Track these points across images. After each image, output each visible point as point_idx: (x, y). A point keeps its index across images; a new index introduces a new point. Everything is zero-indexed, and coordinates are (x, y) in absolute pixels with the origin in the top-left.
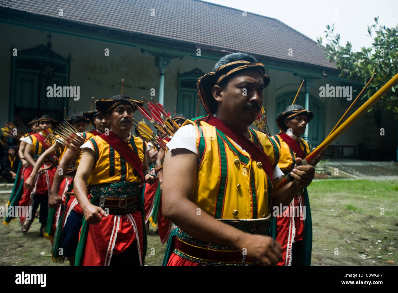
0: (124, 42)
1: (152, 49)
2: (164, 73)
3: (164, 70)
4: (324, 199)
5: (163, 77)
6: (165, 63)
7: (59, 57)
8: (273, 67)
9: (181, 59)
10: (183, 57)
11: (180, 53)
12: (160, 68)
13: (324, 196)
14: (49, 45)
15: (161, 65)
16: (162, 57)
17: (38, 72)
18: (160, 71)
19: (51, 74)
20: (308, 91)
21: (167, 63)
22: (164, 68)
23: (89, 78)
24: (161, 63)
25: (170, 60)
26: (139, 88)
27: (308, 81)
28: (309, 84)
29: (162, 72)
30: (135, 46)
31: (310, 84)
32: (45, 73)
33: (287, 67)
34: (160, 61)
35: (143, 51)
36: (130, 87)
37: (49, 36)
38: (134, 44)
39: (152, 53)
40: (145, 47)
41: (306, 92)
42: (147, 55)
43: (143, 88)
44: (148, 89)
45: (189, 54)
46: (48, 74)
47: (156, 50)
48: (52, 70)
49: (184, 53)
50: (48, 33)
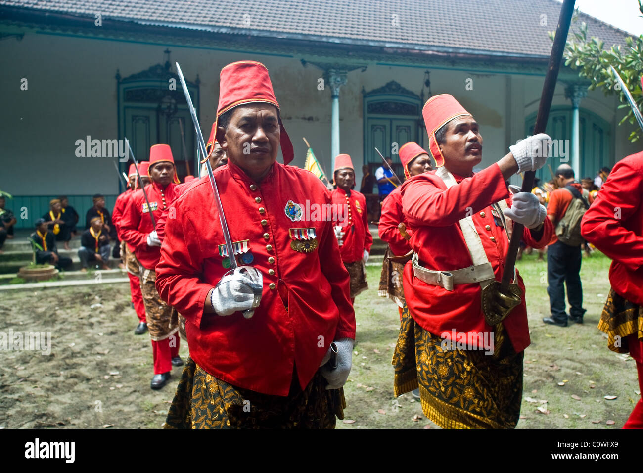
0: (275, 52)
1: (316, 59)
2: (338, 94)
3: (338, 89)
5: (336, 101)
6: (339, 79)
9: (363, 71)
10: (366, 67)
11: (362, 61)
12: (331, 88)
15: (332, 83)
16: (333, 70)
17: (155, 105)
18: (332, 92)
19: (173, 107)
20: (577, 106)
21: (342, 79)
22: (337, 87)
24: (332, 80)
25: (346, 73)
26: (304, 118)
27: (577, 89)
28: (579, 94)
29: (335, 94)
30: (291, 57)
31: (581, 93)
32: (164, 106)
33: (539, 69)
34: (331, 76)
35: (304, 62)
36: (290, 118)
37: (168, 52)
38: (291, 54)
39: (318, 65)
40: (307, 57)
41: (573, 108)
42: (310, 67)
43: (310, 119)
44: (317, 120)
45: (376, 62)
46: (169, 108)
47: (324, 60)
48: (173, 101)
49: (369, 61)
50: (165, 48)
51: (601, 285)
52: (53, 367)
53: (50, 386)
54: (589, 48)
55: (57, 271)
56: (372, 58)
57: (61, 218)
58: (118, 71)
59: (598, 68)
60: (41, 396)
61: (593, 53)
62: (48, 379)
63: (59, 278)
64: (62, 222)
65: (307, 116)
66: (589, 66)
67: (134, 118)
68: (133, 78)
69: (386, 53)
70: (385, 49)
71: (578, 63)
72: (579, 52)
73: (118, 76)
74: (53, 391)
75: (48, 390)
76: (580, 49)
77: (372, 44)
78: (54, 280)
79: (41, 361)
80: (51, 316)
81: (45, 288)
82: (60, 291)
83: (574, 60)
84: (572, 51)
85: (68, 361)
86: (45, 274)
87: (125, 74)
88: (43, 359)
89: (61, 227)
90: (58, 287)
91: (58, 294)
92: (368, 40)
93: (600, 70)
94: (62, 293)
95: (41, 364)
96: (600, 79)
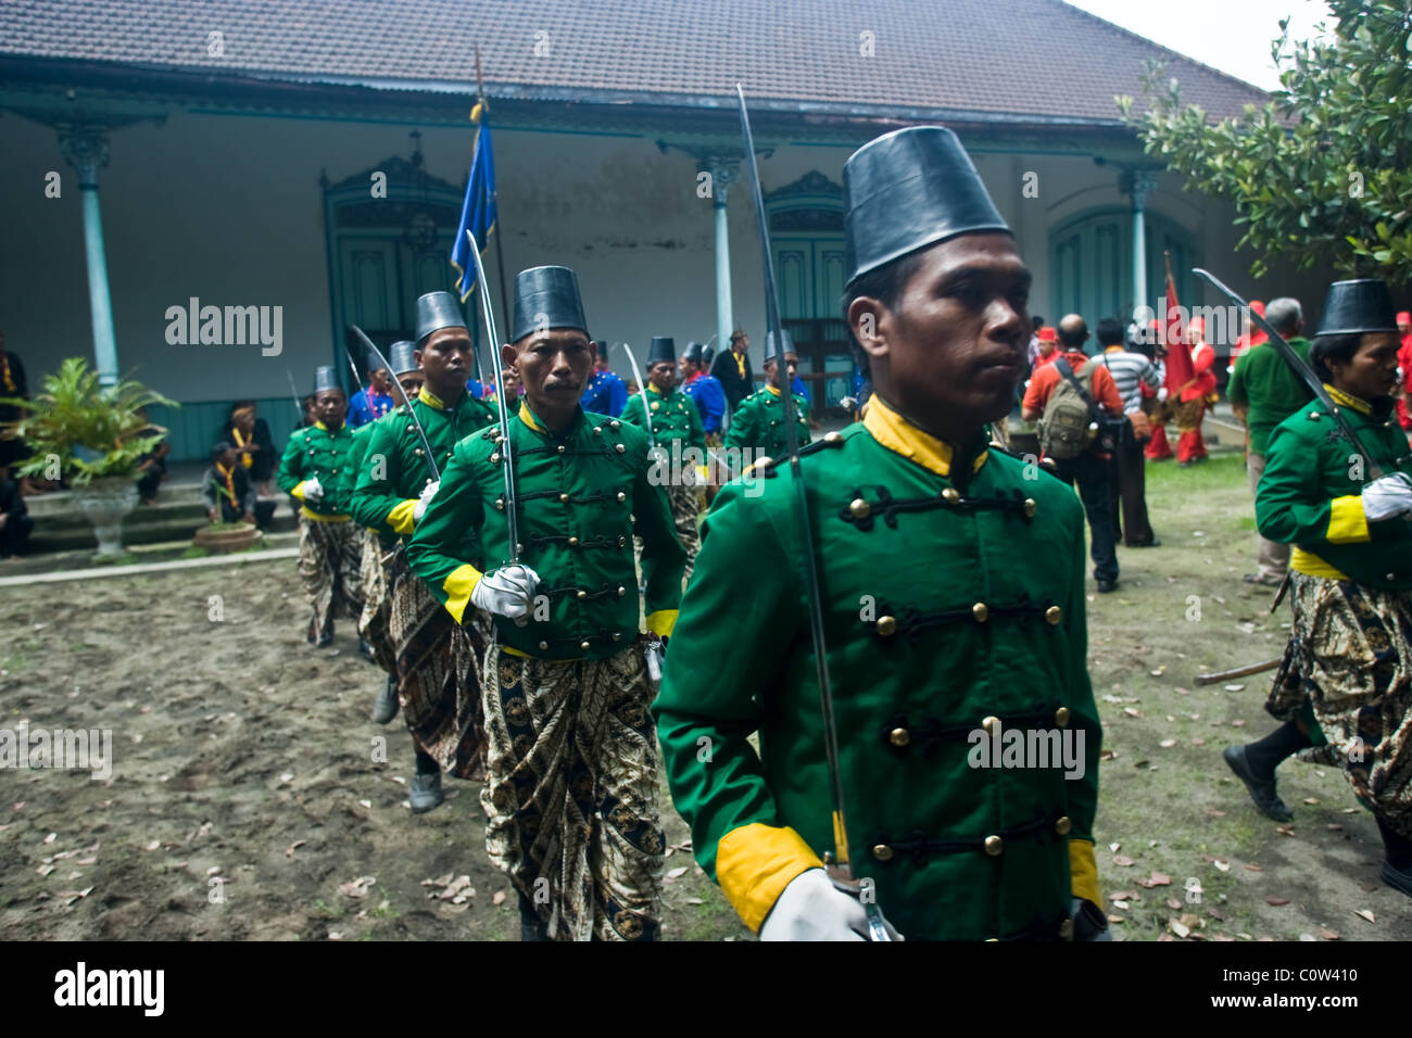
0: (613, 130)
1: (684, 138)
2: (725, 201)
3: (725, 191)
4: (1184, 507)
5: (722, 212)
6: (726, 173)
7: (442, 184)
8: (1033, 148)
9: (770, 156)
10: (773, 150)
11: (764, 140)
13: (1183, 501)
14: (418, 158)
16: (716, 158)
17: (398, 231)
18: (714, 197)
19: (430, 233)
20: (1140, 206)
21: (731, 174)
22: (722, 188)
23: (523, 234)
25: (738, 162)
26: (659, 244)
27: (1139, 177)
28: (1143, 186)
29: (720, 200)
30: (640, 136)
31: (1147, 185)
32: (414, 232)
34: (712, 169)
35: (662, 146)
36: (633, 245)
37: (415, 135)
38: (641, 131)
39: (689, 150)
40: (669, 137)
41: (1134, 211)
43: (669, 245)
44: (683, 246)
45: (791, 140)
46: (423, 235)
47: (698, 139)
48: (431, 223)
49: (777, 140)
50: (410, 129)
51: (1196, 517)
52: (324, 687)
53: (333, 716)
54: (1183, 124)
55: (259, 533)
56: (784, 135)
57: (254, 441)
58: (323, 171)
59: (1199, 155)
60: (325, 731)
61: (1191, 131)
62: (323, 706)
63: (264, 546)
64: (255, 447)
65: (664, 240)
66: (1184, 152)
67: (355, 255)
69: (810, 125)
70: (807, 118)
71: (1165, 149)
72: (1167, 130)
73: (324, 181)
74: (341, 723)
75: (331, 721)
76: (1170, 125)
77: (774, 106)
78: (257, 550)
79: (297, 680)
80: (282, 608)
81: (245, 564)
82: (273, 567)
83: (1159, 143)
84: (1156, 129)
85: (344, 677)
86: (241, 539)
87: (336, 177)
88: (300, 675)
89: (255, 456)
90: (268, 561)
91: (273, 571)
92: (767, 99)
93: (1201, 159)
94: (279, 570)
95: (300, 683)
96: (1202, 172)
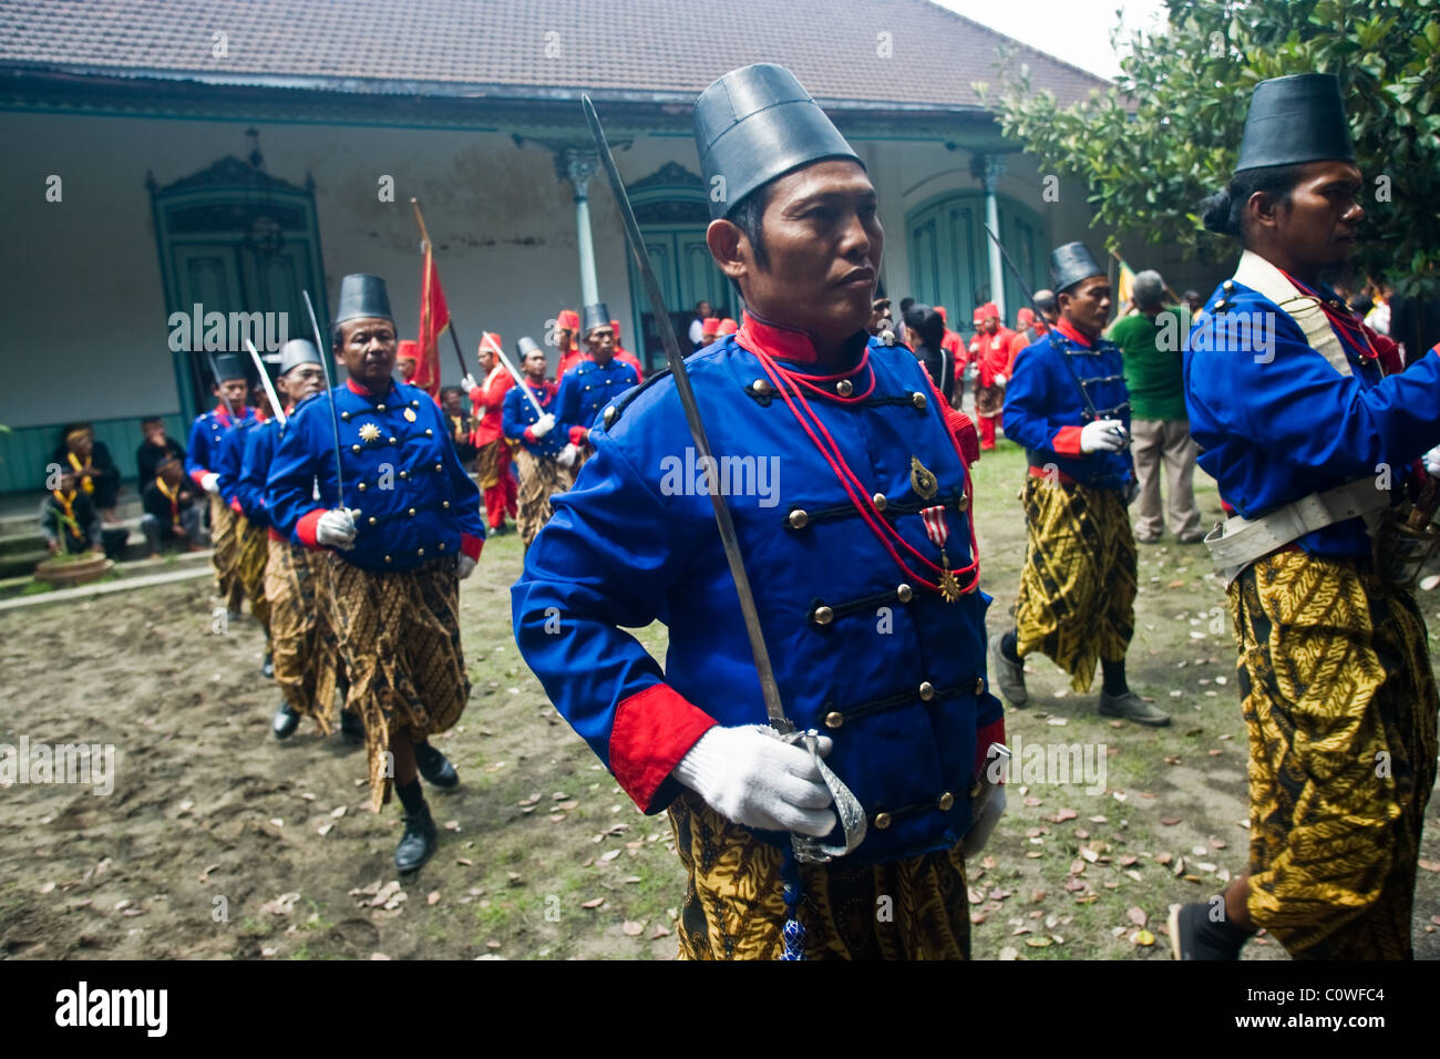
0: (466, 124)
1: (542, 131)
2: (586, 194)
3: (585, 185)
5: (584, 207)
6: (585, 166)
7: (283, 185)
8: (887, 134)
9: (626, 148)
10: (631, 142)
11: (623, 131)
12: (572, 183)
14: (256, 158)
15: (574, 175)
16: (573, 151)
17: (239, 236)
18: (574, 191)
19: (275, 237)
20: (991, 189)
21: (590, 166)
22: (582, 181)
23: (375, 235)
24: (573, 168)
26: (517, 242)
28: (993, 170)
29: (581, 194)
30: (494, 130)
31: (997, 168)
32: (257, 237)
33: (926, 130)
34: (570, 162)
35: (518, 140)
36: (491, 243)
37: (252, 133)
38: (496, 125)
39: (546, 143)
40: (524, 130)
41: (986, 194)
42: (529, 146)
43: (529, 242)
44: (542, 242)
45: (649, 131)
46: (268, 239)
47: (555, 132)
48: (275, 227)
49: (635, 131)
50: (246, 127)
52: (210, 712)
53: (226, 740)
54: (1037, 107)
55: (110, 563)
56: (642, 125)
57: (94, 464)
58: (150, 173)
59: (1052, 137)
60: (220, 756)
61: (1044, 114)
62: (212, 732)
63: (117, 576)
64: (97, 472)
65: (523, 237)
66: (1038, 135)
67: (192, 262)
68: (181, 185)
69: (667, 115)
70: (665, 108)
71: (1021, 132)
72: (1022, 114)
73: (151, 184)
74: (235, 746)
75: (225, 746)
76: (1024, 109)
77: (629, 97)
78: (109, 580)
79: (178, 708)
80: (148, 637)
81: (97, 596)
82: (129, 597)
83: (1015, 126)
84: (1011, 113)
85: (231, 700)
86: (90, 571)
87: (164, 179)
88: (182, 703)
89: (95, 481)
90: (123, 591)
91: (130, 601)
92: (621, 90)
93: (1056, 141)
94: (137, 599)
95: (182, 712)
96: (1056, 154)
